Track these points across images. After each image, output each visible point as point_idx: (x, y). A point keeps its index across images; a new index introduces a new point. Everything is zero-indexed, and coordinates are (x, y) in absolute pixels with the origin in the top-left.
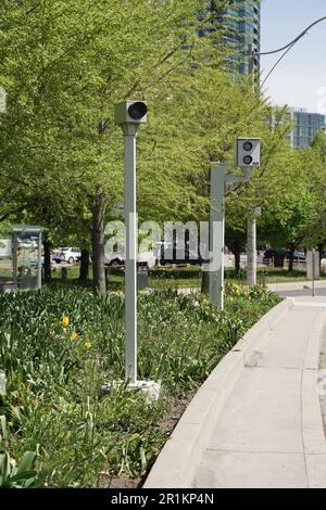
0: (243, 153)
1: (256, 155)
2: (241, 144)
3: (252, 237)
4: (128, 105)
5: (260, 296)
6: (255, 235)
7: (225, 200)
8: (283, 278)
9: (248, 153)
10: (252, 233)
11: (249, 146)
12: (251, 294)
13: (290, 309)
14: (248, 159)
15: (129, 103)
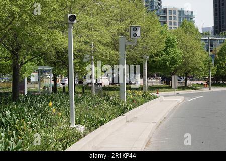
0: (133, 32)
1: (138, 33)
2: (132, 28)
3: (145, 70)
4: (69, 16)
5: (146, 96)
6: (146, 69)
7: (125, 53)
8: (167, 89)
9: (135, 32)
10: (145, 68)
11: (135, 29)
12: (142, 95)
13: (160, 101)
14: (135, 35)
15: (69, 15)
